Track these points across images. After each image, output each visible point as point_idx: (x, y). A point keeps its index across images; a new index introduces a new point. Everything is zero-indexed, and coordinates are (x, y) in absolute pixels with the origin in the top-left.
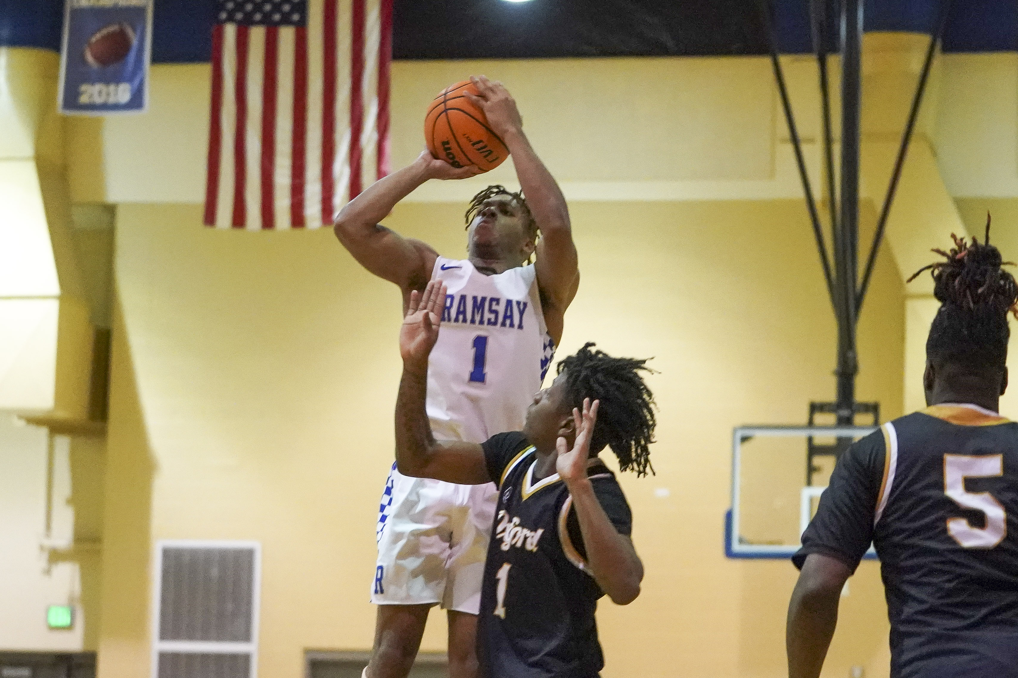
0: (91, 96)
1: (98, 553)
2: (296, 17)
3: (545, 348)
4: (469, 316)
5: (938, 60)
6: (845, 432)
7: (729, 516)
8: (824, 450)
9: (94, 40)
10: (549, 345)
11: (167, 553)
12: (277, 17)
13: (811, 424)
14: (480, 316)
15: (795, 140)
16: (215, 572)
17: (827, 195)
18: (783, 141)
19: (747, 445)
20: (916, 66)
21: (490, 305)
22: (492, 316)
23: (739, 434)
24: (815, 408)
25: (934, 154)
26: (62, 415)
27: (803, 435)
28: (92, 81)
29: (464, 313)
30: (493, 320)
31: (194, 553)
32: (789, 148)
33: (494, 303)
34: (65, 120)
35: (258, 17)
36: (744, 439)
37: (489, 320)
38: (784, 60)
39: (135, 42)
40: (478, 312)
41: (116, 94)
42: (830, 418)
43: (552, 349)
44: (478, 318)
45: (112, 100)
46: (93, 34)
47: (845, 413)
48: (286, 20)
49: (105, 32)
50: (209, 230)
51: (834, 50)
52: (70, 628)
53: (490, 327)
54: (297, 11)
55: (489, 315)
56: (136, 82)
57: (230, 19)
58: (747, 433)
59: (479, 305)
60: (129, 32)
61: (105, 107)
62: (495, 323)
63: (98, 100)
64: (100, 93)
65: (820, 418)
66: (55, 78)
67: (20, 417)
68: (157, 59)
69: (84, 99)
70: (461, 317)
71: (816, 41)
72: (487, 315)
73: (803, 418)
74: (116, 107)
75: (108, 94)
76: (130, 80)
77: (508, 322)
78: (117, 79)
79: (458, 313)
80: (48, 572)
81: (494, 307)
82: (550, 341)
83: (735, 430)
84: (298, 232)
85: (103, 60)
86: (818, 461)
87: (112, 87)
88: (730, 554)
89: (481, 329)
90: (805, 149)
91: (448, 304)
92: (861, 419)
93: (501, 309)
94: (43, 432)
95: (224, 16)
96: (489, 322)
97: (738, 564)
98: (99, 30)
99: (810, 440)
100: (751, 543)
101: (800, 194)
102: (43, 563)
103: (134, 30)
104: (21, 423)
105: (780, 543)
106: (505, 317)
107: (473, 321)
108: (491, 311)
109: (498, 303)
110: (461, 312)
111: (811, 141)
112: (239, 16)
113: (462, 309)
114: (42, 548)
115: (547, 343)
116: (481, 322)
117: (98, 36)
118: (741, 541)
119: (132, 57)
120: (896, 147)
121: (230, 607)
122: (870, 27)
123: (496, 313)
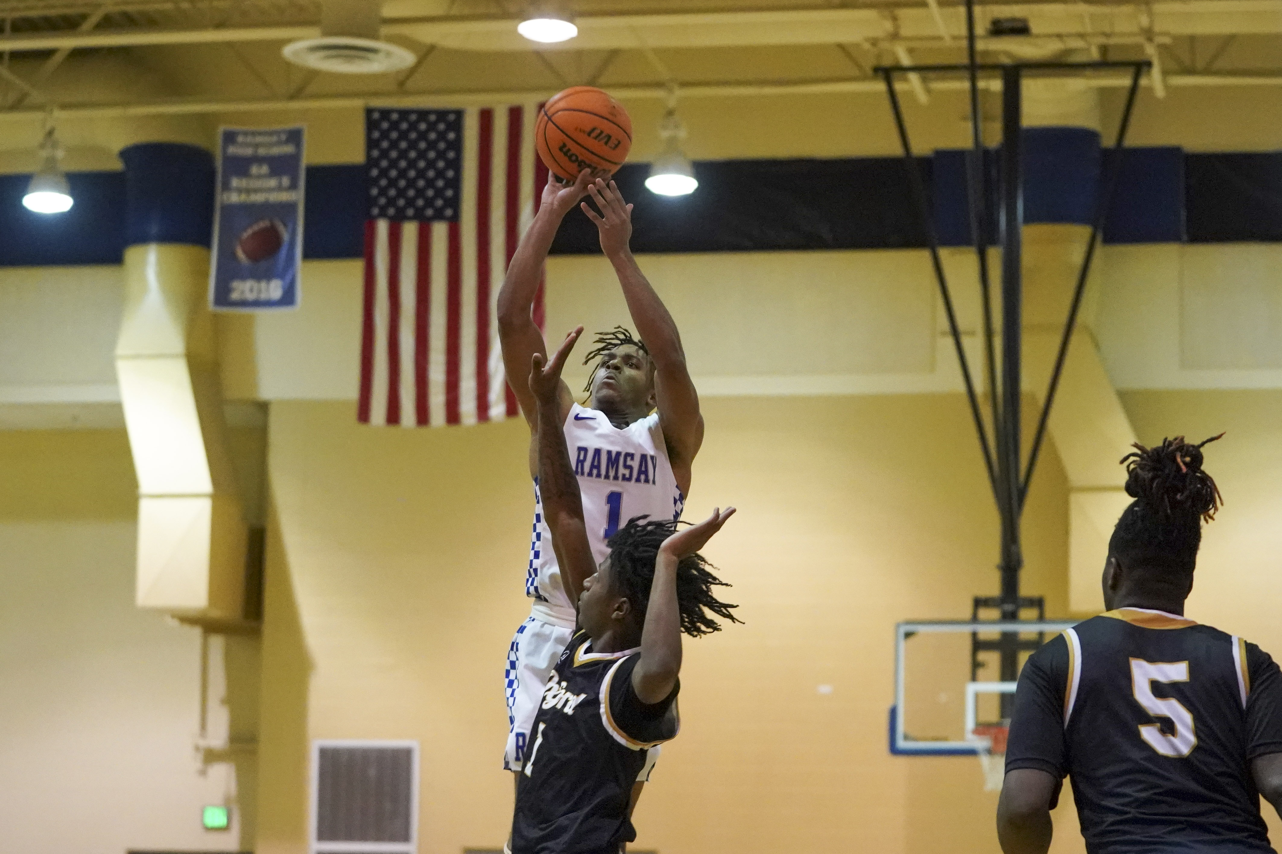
0: (243, 292)
1: (253, 753)
2: (449, 212)
3: (675, 502)
4: (603, 472)
5: (1100, 251)
6: (1010, 627)
7: (893, 713)
8: (988, 645)
9: (246, 235)
10: (679, 500)
11: (324, 753)
12: (429, 212)
13: (975, 619)
14: (614, 472)
15: (955, 333)
16: (372, 772)
17: (989, 388)
18: (943, 334)
19: (912, 640)
20: (1077, 257)
21: (625, 461)
22: (627, 472)
23: (903, 629)
24: (979, 603)
25: (1097, 346)
26: (216, 614)
27: (967, 629)
28: (243, 278)
29: (598, 467)
30: (627, 476)
31: (351, 753)
32: (949, 342)
33: (629, 459)
34: (215, 316)
35: (410, 212)
36: (908, 635)
37: (624, 475)
38: (944, 253)
39: (286, 237)
40: (612, 468)
41: (268, 290)
42: (994, 613)
43: (682, 503)
44: (612, 474)
45: (263, 296)
46: (245, 229)
47: (1009, 607)
48: (439, 216)
49: (256, 228)
50: (363, 428)
51: (993, 242)
52: (225, 829)
53: (626, 483)
54: (451, 206)
55: (624, 470)
56: (288, 278)
57: (383, 214)
58: (910, 628)
59: (614, 459)
60: (281, 229)
61: (257, 303)
62: (629, 479)
63: (250, 296)
64: (251, 290)
65: (984, 613)
66: (206, 275)
67: (173, 616)
68: (308, 255)
69: (235, 296)
70: (595, 472)
71: (975, 234)
72: (622, 471)
73: (966, 612)
74: (269, 304)
75: (260, 291)
76: (281, 276)
77: (643, 477)
78: (267, 276)
79: (592, 466)
80: (203, 773)
81: (629, 462)
82: (680, 495)
83: (898, 626)
84: (453, 429)
85: (254, 257)
86: (983, 656)
87: (263, 284)
88: (894, 750)
89: (616, 485)
90: (966, 342)
91: (582, 457)
92: (1026, 613)
93: (635, 464)
94: (196, 633)
95: (375, 211)
96: (624, 478)
97: (902, 761)
98: (250, 225)
99: (974, 635)
100: (915, 739)
101: (961, 387)
102: (197, 764)
103: (285, 225)
104: (175, 623)
105: (945, 739)
106: (640, 472)
107: (607, 477)
108: (626, 466)
109: (632, 459)
110: (596, 466)
111: (972, 333)
112: (391, 211)
113: (596, 463)
114: (197, 748)
115: (677, 498)
116: (616, 478)
117: (250, 232)
118: (906, 738)
119: (284, 252)
120: (1057, 340)
121: (388, 806)
122: (1029, 219)
123: (630, 468)
